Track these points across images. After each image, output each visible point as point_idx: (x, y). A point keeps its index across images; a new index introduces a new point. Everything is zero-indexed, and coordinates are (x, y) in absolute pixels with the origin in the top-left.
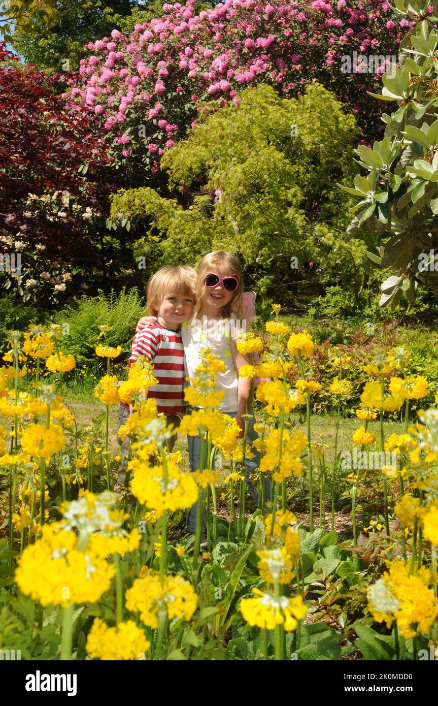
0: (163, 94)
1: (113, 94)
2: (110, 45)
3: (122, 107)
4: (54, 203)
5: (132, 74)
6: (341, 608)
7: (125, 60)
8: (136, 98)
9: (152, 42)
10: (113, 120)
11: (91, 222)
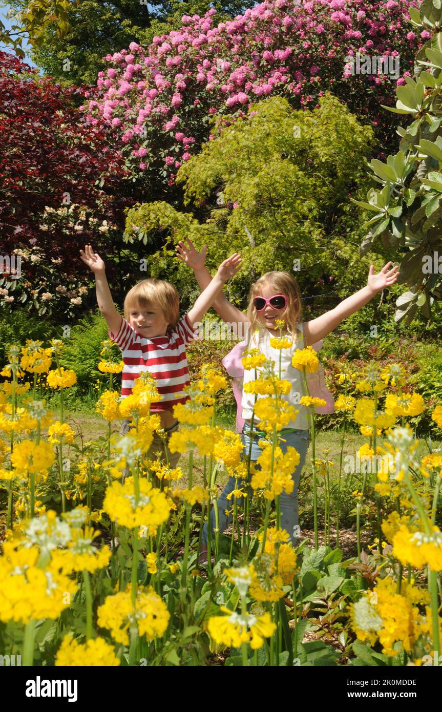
0: (179, 106)
1: (131, 107)
2: (128, 58)
3: (139, 119)
4: (72, 217)
5: (150, 87)
6: (343, 626)
7: (143, 72)
8: (153, 110)
9: (169, 54)
10: (131, 132)
11: (108, 235)
